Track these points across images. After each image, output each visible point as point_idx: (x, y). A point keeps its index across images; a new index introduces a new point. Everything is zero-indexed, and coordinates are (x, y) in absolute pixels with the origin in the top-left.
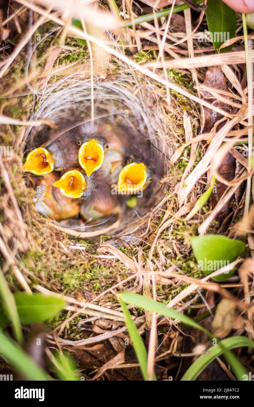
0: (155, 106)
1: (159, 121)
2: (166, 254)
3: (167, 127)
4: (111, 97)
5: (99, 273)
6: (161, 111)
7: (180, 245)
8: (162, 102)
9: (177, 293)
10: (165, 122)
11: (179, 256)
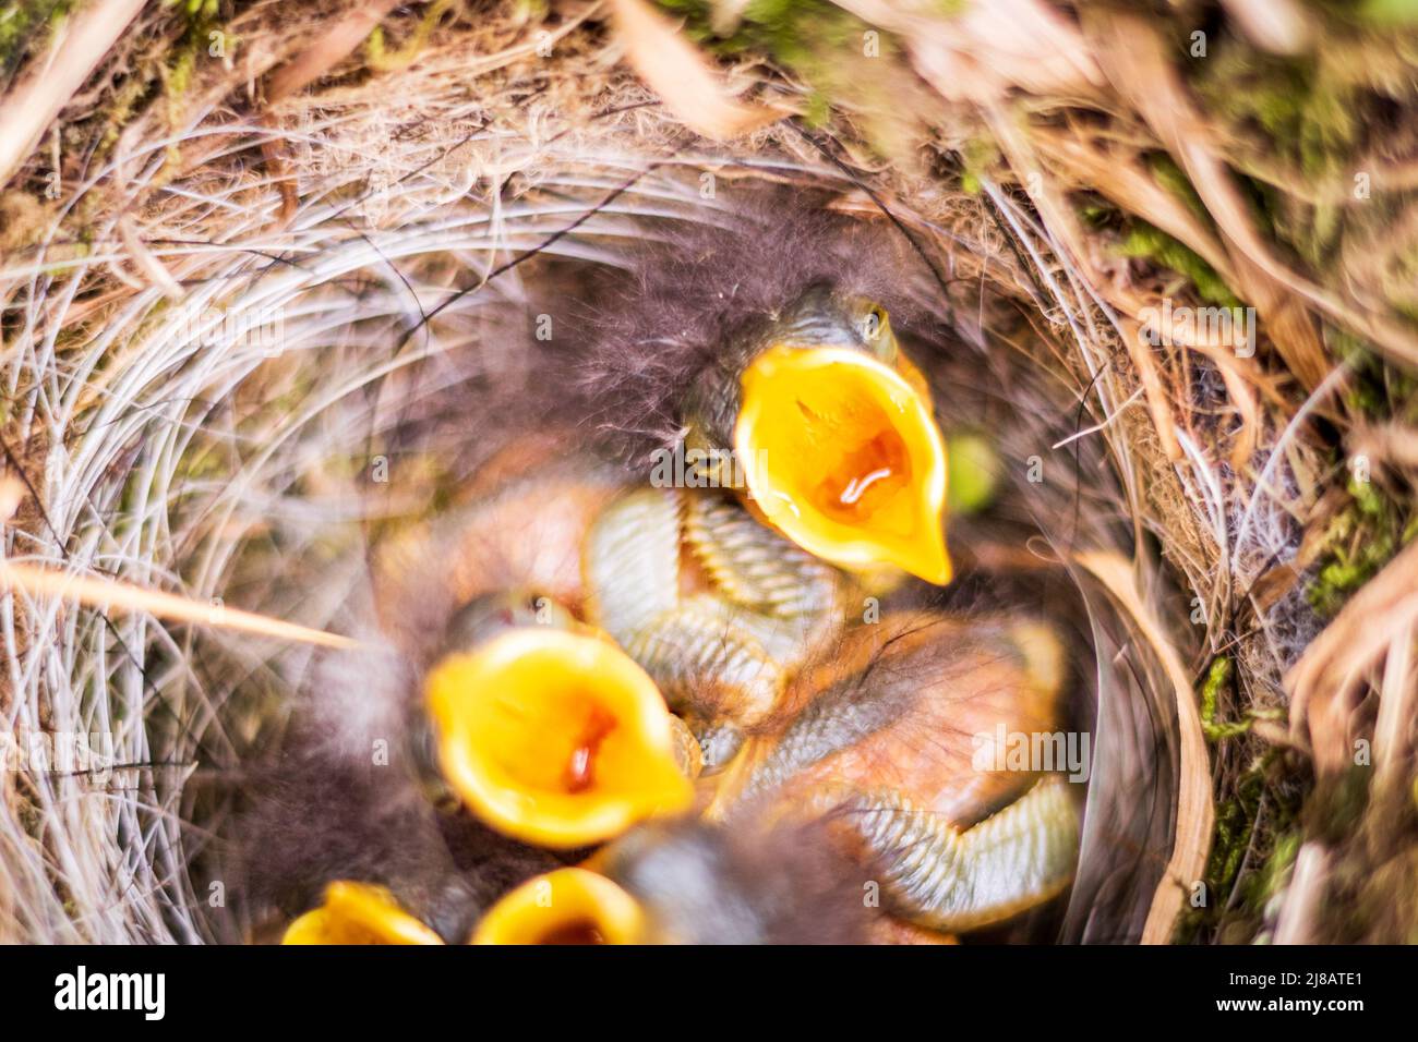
0: (286, 161)
1: (408, 147)
3: (468, 96)
4: (152, 492)
6: (331, 122)
8: (269, 96)
10: (422, 103)
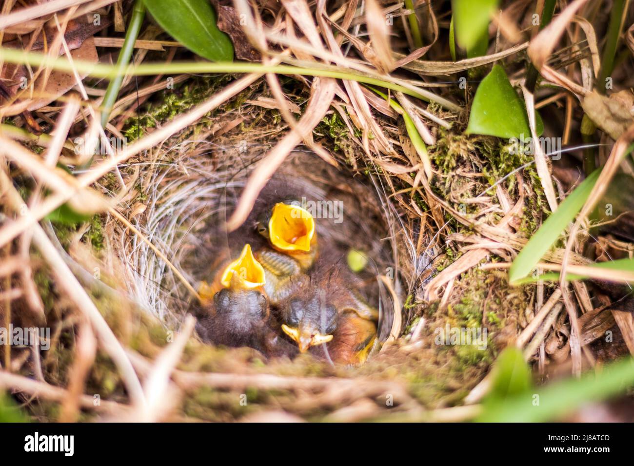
2: (474, 192)
5: (474, 305)
7: (465, 167)
9: (544, 197)
11: (485, 173)
